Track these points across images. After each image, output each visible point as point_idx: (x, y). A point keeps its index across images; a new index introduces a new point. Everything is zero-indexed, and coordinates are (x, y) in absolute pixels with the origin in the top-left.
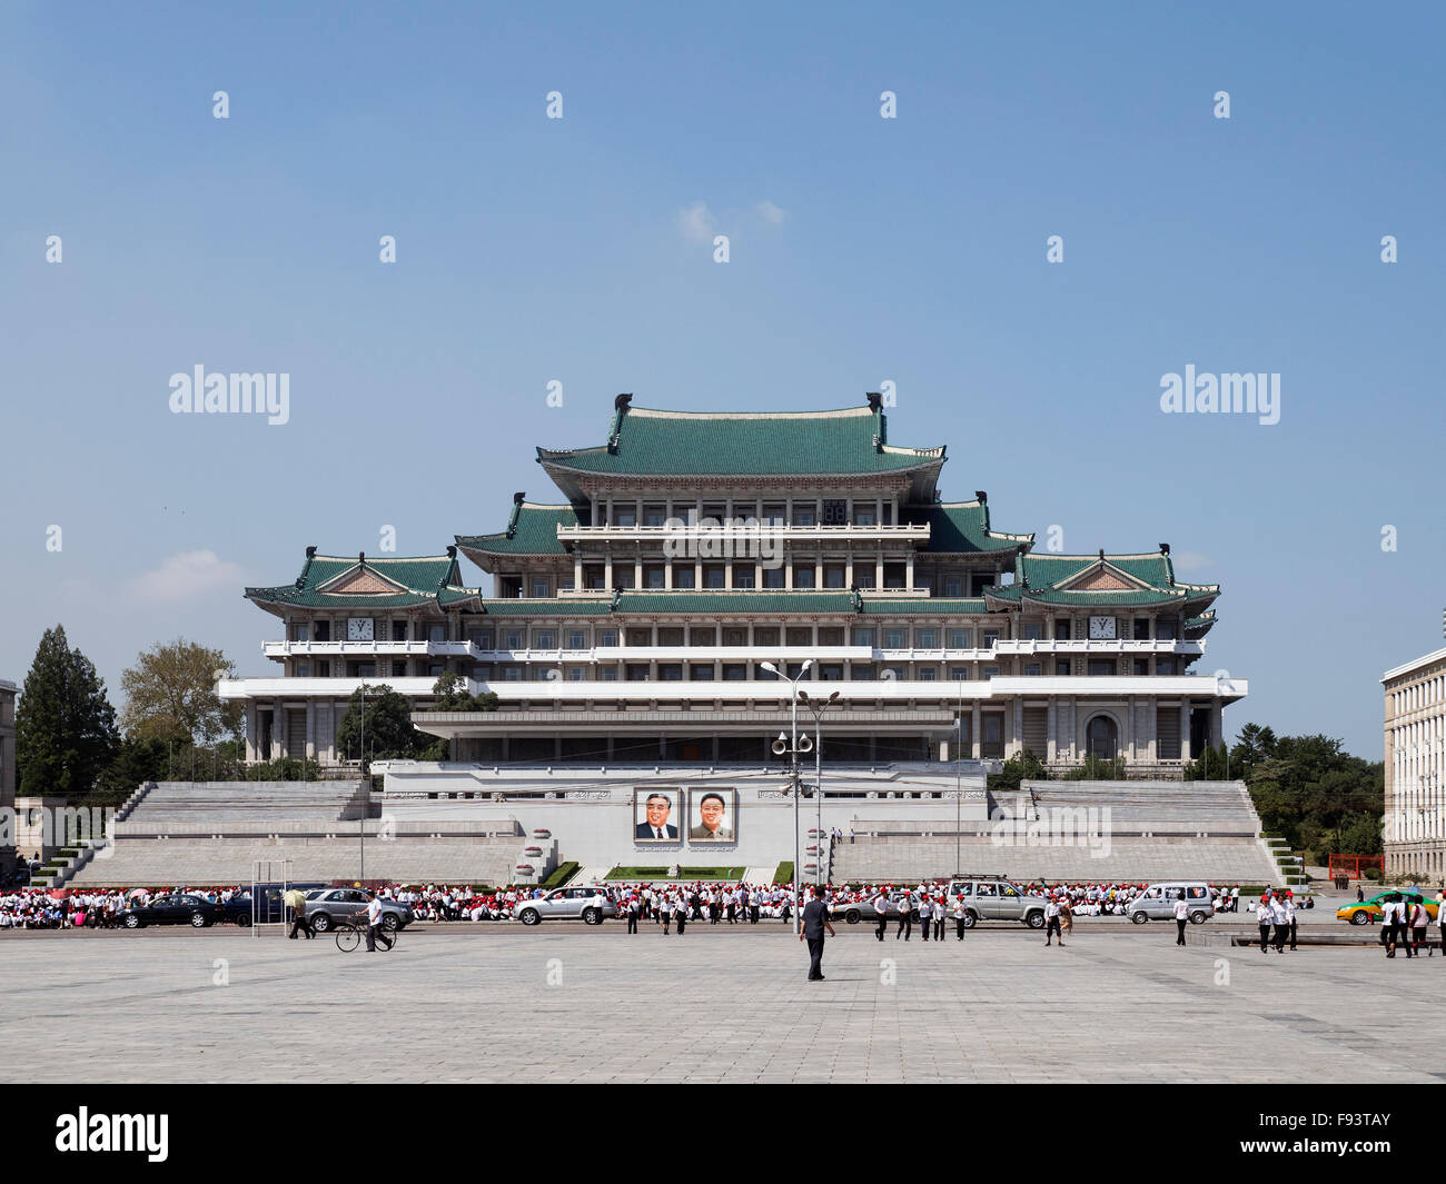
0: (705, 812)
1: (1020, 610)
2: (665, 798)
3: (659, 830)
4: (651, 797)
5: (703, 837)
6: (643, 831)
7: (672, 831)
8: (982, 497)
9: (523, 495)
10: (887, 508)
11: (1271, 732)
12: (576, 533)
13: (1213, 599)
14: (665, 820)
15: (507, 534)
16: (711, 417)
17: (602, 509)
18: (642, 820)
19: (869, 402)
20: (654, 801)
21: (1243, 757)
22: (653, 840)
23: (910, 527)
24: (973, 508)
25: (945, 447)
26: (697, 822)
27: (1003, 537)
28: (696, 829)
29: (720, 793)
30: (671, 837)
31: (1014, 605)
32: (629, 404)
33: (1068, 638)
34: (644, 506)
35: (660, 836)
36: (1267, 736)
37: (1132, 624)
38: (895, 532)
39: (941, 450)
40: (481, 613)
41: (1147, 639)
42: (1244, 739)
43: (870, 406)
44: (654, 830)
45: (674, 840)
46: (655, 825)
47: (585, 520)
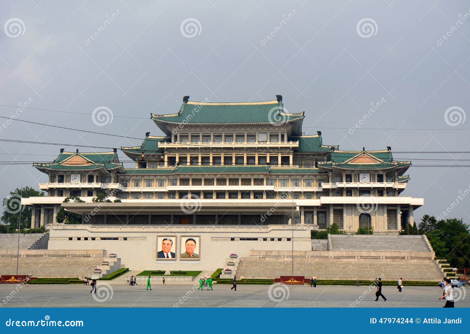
0: (187, 246)
1: (332, 171)
2: (170, 240)
3: (167, 254)
4: (164, 240)
5: (186, 258)
6: (161, 255)
7: (173, 255)
8: (319, 133)
9: (149, 133)
10: (283, 136)
11: (434, 218)
12: (165, 145)
13: (409, 167)
14: (170, 250)
15: (141, 146)
16: (218, 104)
17: (176, 137)
18: (160, 250)
19: (277, 98)
20: (166, 242)
21: (423, 227)
22: (164, 259)
23: (291, 142)
24: (316, 137)
25: (304, 112)
26: (184, 251)
27: (327, 147)
28: (183, 254)
29: (194, 238)
30: (172, 257)
31: (329, 169)
32: (188, 100)
33: (351, 182)
34: (191, 135)
35: (168, 257)
36: (433, 220)
37: (376, 177)
38: (286, 144)
39: (302, 113)
40: (123, 173)
41: (383, 182)
42: (423, 220)
43: (277, 100)
44: (165, 254)
45: (174, 259)
46: (166, 252)
47: (169, 141)
